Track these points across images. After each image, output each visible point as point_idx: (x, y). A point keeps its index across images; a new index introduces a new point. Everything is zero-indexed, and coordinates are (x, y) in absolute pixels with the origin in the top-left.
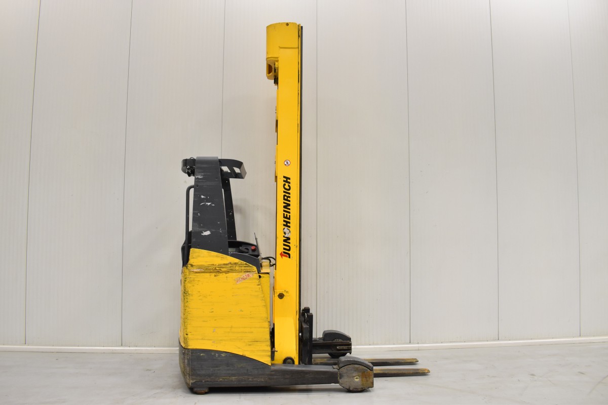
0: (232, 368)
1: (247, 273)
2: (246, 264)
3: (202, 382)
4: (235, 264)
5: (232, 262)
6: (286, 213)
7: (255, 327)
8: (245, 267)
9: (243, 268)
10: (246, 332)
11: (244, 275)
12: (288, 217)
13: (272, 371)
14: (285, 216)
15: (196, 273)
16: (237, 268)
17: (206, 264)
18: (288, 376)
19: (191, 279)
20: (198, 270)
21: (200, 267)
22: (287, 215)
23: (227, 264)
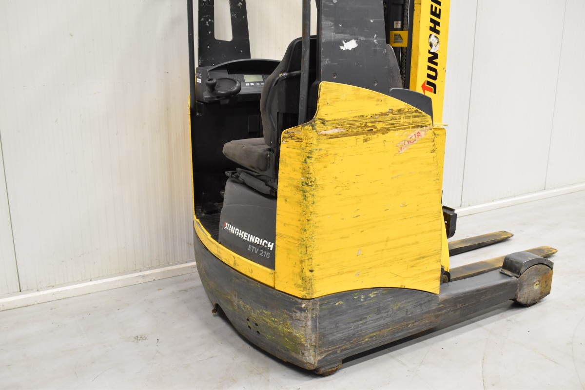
0: (384, 315)
1: (418, 130)
2: (416, 111)
3: (336, 353)
4: (400, 111)
5: (395, 109)
6: (435, 5)
7: (423, 233)
8: (415, 117)
9: (411, 120)
10: (409, 245)
11: (411, 133)
12: (438, 12)
13: (440, 304)
14: (434, 10)
15: (332, 137)
16: (402, 121)
17: (348, 116)
18: (459, 306)
19: (323, 152)
20: (336, 131)
21: (339, 123)
22: (436, 8)
23: (386, 114)
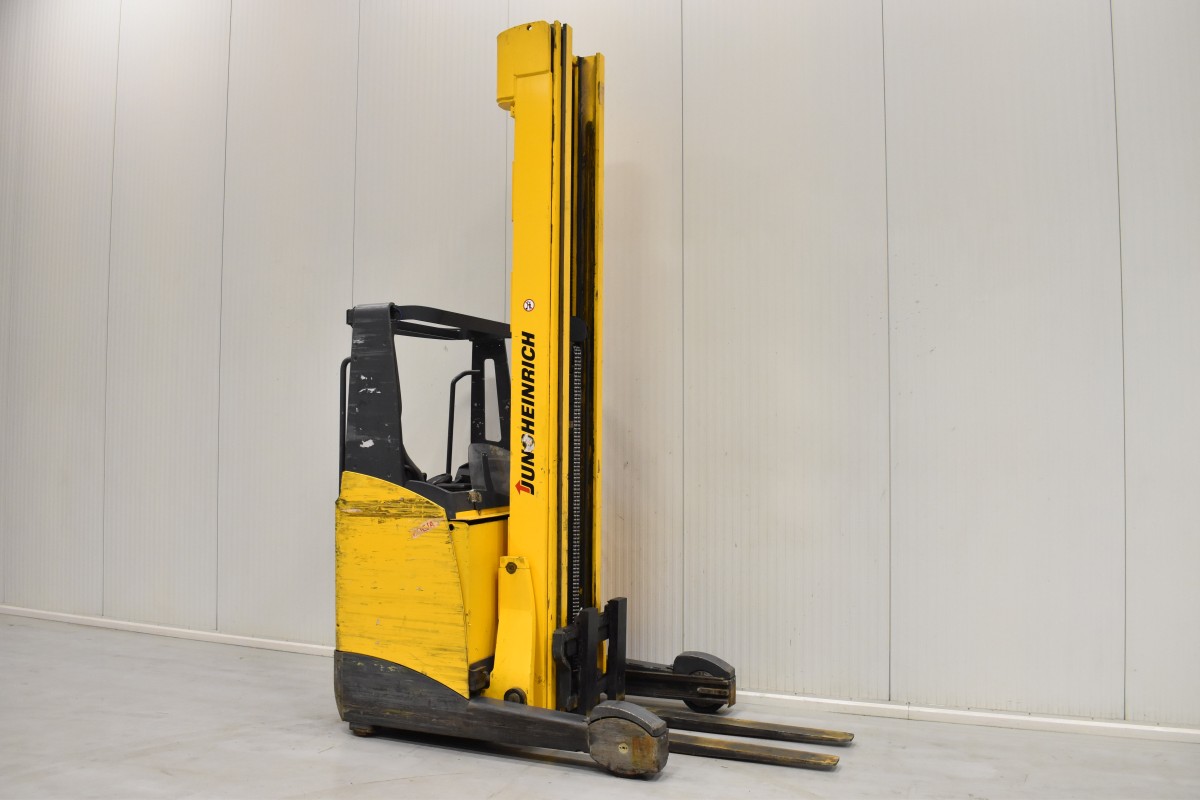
0: (405, 695)
1: (430, 520)
2: (428, 502)
3: (359, 713)
4: (411, 501)
5: (406, 498)
6: (526, 405)
7: (443, 623)
8: (426, 507)
9: (423, 510)
10: (427, 631)
11: (424, 522)
12: (530, 412)
13: (468, 711)
14: (525, 410)
15: (352, 515)
16: (413, 509)
17: (365, 500)
18: (495, 724)
19: (345, 526)
20: (354, 511)
21: (356, 505)
22: (528, 409)
23: (397, 502)
